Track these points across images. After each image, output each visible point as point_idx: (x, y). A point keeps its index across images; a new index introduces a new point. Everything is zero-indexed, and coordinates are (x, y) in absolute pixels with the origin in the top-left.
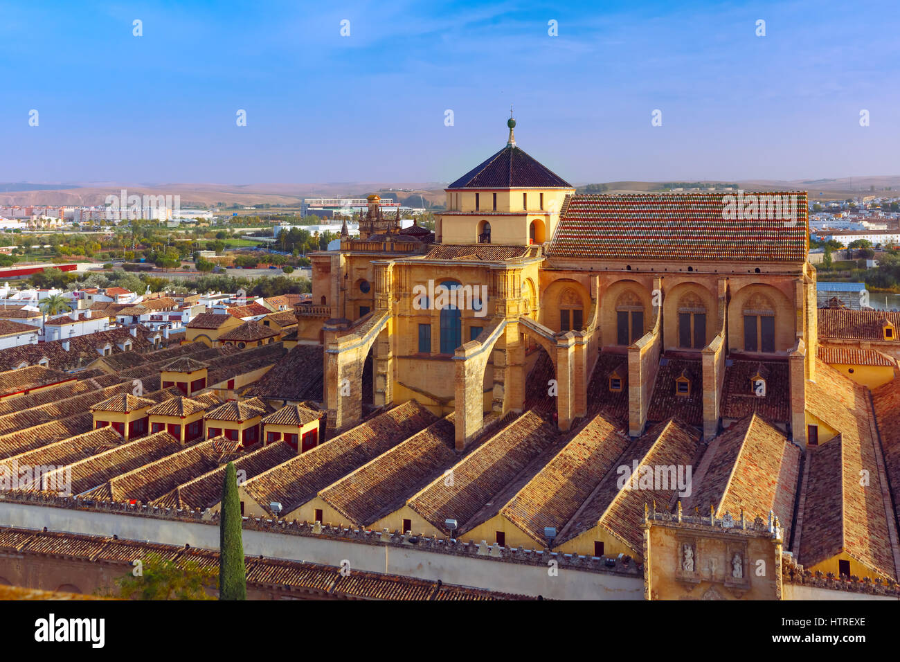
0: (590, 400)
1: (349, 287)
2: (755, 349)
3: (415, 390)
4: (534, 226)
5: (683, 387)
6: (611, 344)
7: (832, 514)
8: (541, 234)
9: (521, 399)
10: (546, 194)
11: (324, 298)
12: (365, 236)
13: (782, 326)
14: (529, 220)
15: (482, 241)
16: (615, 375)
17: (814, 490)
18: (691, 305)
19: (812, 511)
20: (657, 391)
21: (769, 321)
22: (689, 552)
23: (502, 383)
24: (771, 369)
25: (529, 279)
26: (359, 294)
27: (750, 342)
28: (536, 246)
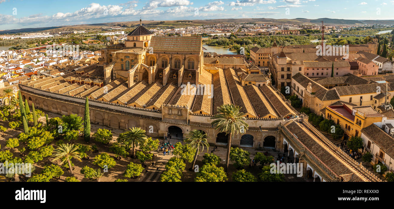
0: (155, 79)
1: (108, 55)
2: (190, 69)
3: (121, 76)
4: (145, 43)
5: (175, 76)
6: (161, 67)
7: (200, 103)
8: (147, 45)
9: (141, 78)
10: (147, 36)
11: (103, 57)
12: (111, 45)
13: (195, 64)
14: (144, 42)
15: (134, 47)
16: (161, 74)
17: (198, 97)
18: (177, 60)
19: (197, 101)
20: (169, 77)
21: (193, 63)
22: (170, 110)
23: (138, 76)
24: (193, 73)
25: (144, 55)
26: (110, 57)
27: (189, 67)
28: (146, 48)
